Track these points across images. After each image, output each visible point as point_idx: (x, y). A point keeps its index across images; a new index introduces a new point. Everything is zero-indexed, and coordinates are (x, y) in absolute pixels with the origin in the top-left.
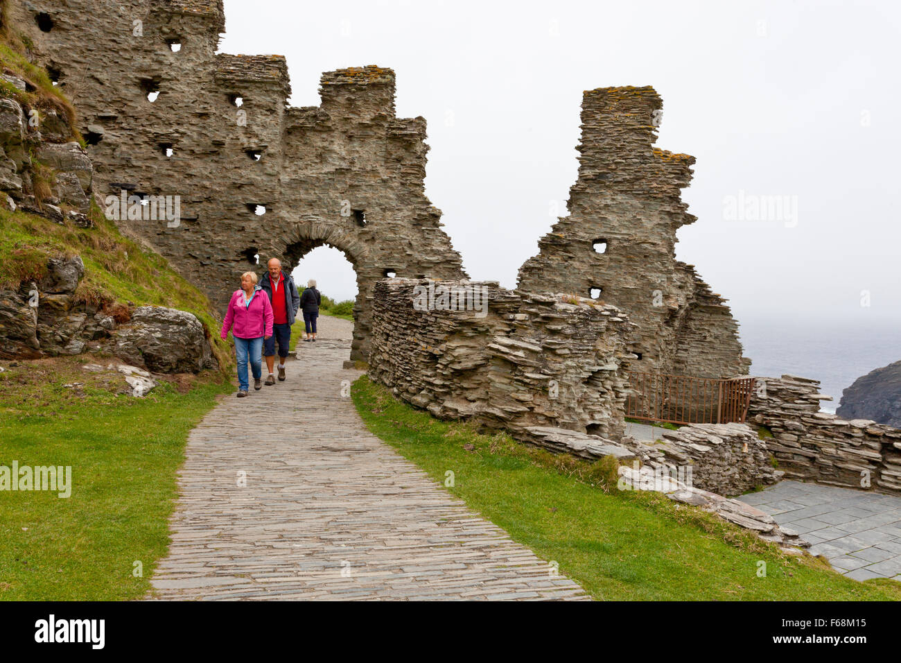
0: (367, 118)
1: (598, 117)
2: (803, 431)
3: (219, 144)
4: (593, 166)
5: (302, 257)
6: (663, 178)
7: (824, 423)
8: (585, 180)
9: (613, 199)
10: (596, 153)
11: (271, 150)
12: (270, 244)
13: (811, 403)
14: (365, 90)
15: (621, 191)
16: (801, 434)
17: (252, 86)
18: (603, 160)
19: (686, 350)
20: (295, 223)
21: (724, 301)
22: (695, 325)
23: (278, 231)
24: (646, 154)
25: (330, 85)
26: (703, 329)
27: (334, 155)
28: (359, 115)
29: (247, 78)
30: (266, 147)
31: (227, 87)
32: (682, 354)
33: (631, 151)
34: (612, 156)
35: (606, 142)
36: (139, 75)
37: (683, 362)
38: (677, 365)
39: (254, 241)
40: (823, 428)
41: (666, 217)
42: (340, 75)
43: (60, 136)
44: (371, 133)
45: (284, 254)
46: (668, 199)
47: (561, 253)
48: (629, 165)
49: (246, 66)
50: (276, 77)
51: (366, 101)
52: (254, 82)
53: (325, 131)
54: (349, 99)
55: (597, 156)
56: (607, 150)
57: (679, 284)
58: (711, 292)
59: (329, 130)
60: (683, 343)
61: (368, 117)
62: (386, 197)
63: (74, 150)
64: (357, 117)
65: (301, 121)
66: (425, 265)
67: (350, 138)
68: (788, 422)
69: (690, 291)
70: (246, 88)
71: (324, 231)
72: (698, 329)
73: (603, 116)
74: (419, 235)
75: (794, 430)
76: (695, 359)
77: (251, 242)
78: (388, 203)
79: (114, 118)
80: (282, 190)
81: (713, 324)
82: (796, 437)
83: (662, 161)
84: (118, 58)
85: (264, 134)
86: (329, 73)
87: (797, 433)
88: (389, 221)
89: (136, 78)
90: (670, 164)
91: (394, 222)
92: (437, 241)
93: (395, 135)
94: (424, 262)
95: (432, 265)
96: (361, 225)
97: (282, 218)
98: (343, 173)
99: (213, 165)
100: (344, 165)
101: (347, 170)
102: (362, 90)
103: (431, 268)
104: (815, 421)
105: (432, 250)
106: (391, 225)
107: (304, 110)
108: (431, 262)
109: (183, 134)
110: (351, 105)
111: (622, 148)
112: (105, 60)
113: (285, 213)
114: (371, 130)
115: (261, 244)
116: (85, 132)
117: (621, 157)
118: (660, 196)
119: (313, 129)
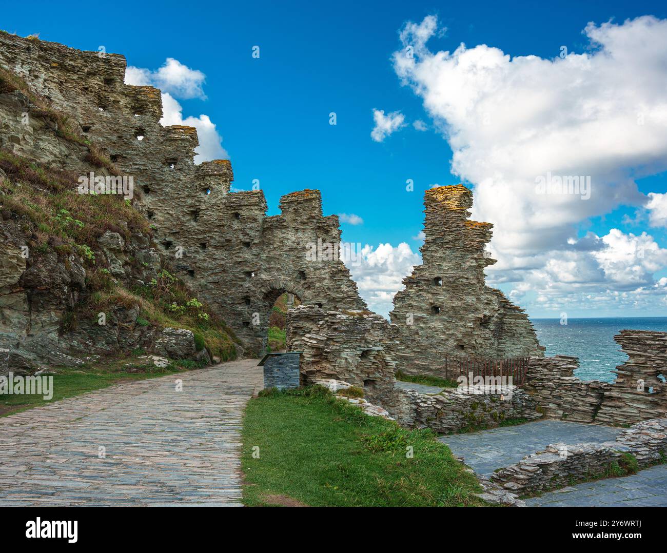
0: (305, 218)
1: (433, 205)
2: (553, 388)
3: (229, 241)
4: (431, 234)
6: (471, 238)
7: (565, 382)
8: (428, 243)
9: (444, 253)
10: (433, 226)
11: (255, 242)
12: (255, 293)
13: (562, 371)
14: (302, 203)
15: (448, 248)
16: (553, 390)
17: (244, 208)
18: (437, 230)
19: (504, 343)
20: (268, 281)
21: (523, 310)
22: (507, 327)
23: (259, 286)
24: (460, 225)
25: (284, 203)
26: (512, 329)
27: (289, 241)
28: (301, 217)
29: (241, 204)
30: (252, 240)
31: (232, 210)
32: (502, 346)
33: (452, 223)
34: (441, 227)
35: (438, 219)
36: (190, 209)
37: (502, 351)
38: (499, 353)
39: (247, 292)
40: (565, 386)
41: (474, 261)
42: (289, 197)
43: (145, 245)
44: (307, 227)
45: (263, 298)
46: (475, 250)
47: (415, 288)
48: (452, 232)
49: (241, 198)
50: (256, 202)
51: (304, 210)
52: (244, 205)
53: (284, 228)
54: (294, 209)
55: (434, 228)
56: (439, 224)
57: (485, 301)
58: (514, 305)
59: (286, 227)
60: (502, 339)
62: (316, 262)
63: (151, 252)
64: (300, 218)
65: (270, 224)
66: (337, 300)
67: (297, 230)
68: (546, 383)
69: (496, 306)
70: (241, 209)
72: (509, 329)
73: (435, 204)
74: (334, 282)
75: (549, 388)
76: (509, 349)
77: (246, 293)
78: (318, 265)
79: (179, 232)
80: (262, 263)
81: (518, 326)
82: (550, 392)
83: (470, 228)
84: (179, 202)
85: (252, 233)
86: (284, 196)
87: (550, 389)
88: (318, 276)
89: (188, 211)
90: (474, 229)
91: (321, 276)
94: (336, 298)
95: (341, 300)
96: (305, 279)
97: (262, 279)
98: (293, 251)
99: (227, 252)
100: (294, 246)
101: (295, 248)
102: (301, 203)
103: (341, 301)
104: (561, 382)
105: (341, 291)
106: (319, 278)
107: (273, 218)
108: (339, 298)
109: (211, 237)
110: (296, 212)
111: (447, 222)
112: (173, 204)
113: (263, 275)
114: (308, 225)
115: (252, 294)
116: (164, 241)
117: (447, 228)
118: (471, 249)
119: (276, 227)
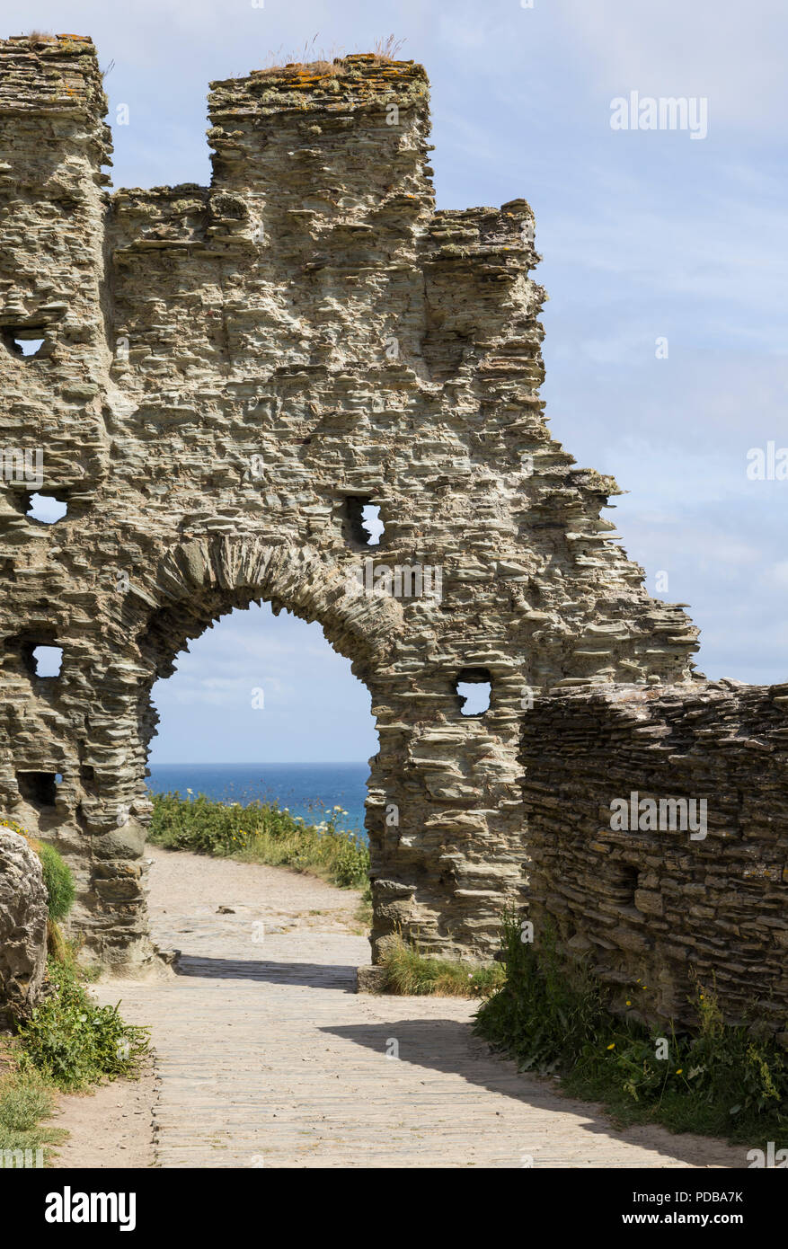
0: (357, 212)
5: (184, 647)
11: (74, 319)
12: (94, 610)
14: (349, 127)
20: (167, 541)
25: (239, 118)
27: (263, 330)
28: (333, 205)
30: (59, 312)
39: (44, 604)
42: (267, 86)
44: (375, 258)
50: (79, 99)
51: (350, 163)
52: (15, 116)
53: (233, 259)
59: (246, 252)
61: (360, 209)
62: (438, 448)
65: (159, 230)
66: (585, 651)
67: (311, 274)
71: (260, 561)
77: (33, 607)
78: (448, 467)
80: (119, 441)
85: (51, 273)
86: (228, 85)
88: (462, 521)
91: (477, 521)
92: (613, 572)
93: (454, 257)
94: (581, 642)
95: (607, 652)
97: (124, 527)
98: (299, 382)
100: (300, 358)
101: (310, 370)
102: (339, 128)
103: (606, 658)
105: (601, 605)
106: (467, 533)
107: (163, 197)
108: (604, 641)
113: (135, 512)
114: (373, 249)
115: (65, 612)
119: (196, 253)
